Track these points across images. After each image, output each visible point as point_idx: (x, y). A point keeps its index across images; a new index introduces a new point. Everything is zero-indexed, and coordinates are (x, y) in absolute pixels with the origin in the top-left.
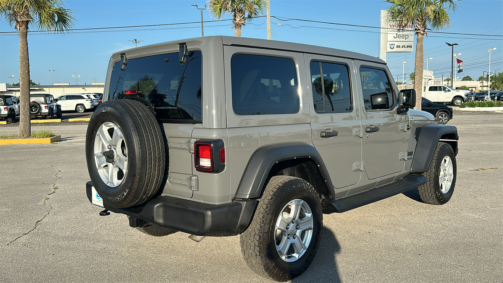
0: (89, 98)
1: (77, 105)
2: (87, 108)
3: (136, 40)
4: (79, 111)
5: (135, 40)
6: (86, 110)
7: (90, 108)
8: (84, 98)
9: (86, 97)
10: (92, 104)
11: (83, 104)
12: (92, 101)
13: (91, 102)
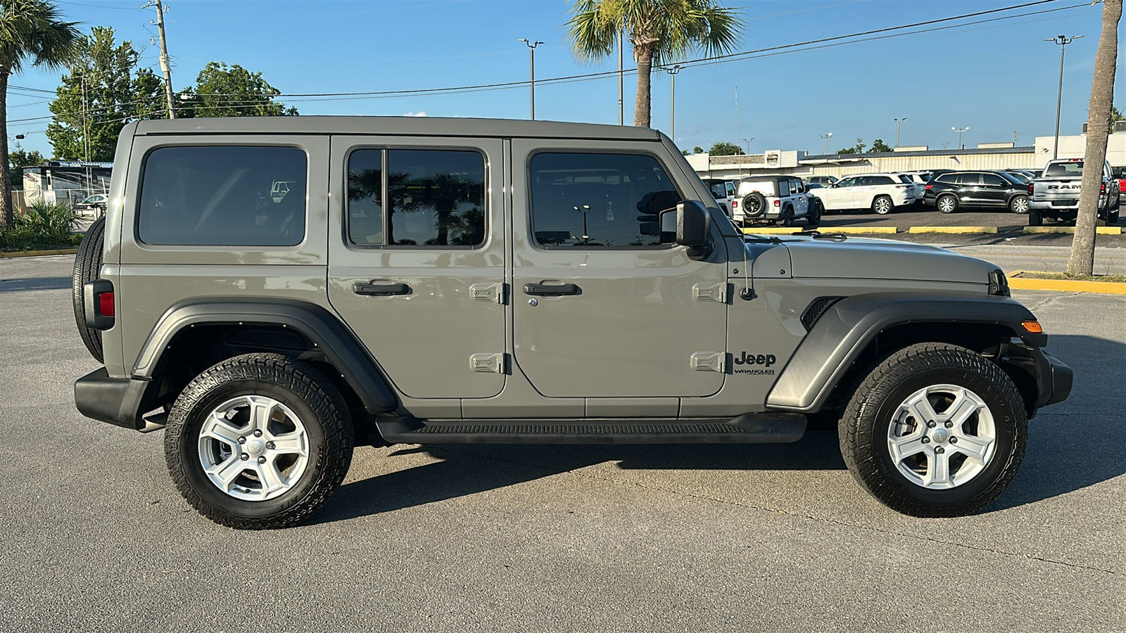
0: (904, 183)
1: (877, 197)
2: (895, 205)
3: (1062, 37)
4: (879, 211)
5: (1059, 37)
6: (894, 210)
7: (902, 204)
8: (893, 183)
9: (898, 180)
10: (908, 195)
11: (889, 195)
12: (910, 189)
13: (906, 191)
